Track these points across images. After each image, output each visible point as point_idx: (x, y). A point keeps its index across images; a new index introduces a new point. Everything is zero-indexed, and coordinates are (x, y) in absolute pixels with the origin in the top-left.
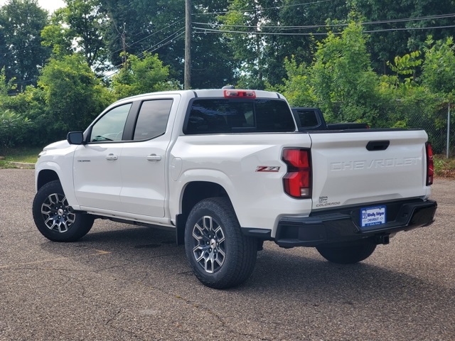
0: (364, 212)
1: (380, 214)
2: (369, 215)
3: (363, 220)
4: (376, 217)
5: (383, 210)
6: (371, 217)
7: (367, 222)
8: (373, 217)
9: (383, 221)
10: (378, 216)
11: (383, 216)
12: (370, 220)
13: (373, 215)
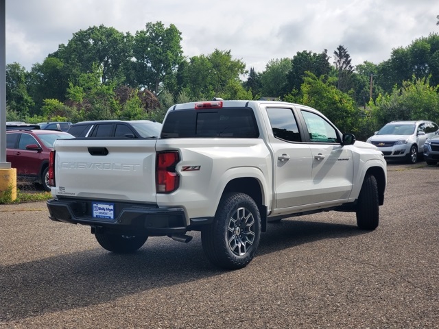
0: (95, 205)
1: (110, 210)
2: (100, 209)
3: (94, 212)
4: (106, 211)
5: (112, 207)
6: (101, 211)
7: (98, 214)
8: (103, 211)
9: (112, 217)
10: (108, 211)
11: (112, 212)
12: (101, 213)
13: (103, 209)
